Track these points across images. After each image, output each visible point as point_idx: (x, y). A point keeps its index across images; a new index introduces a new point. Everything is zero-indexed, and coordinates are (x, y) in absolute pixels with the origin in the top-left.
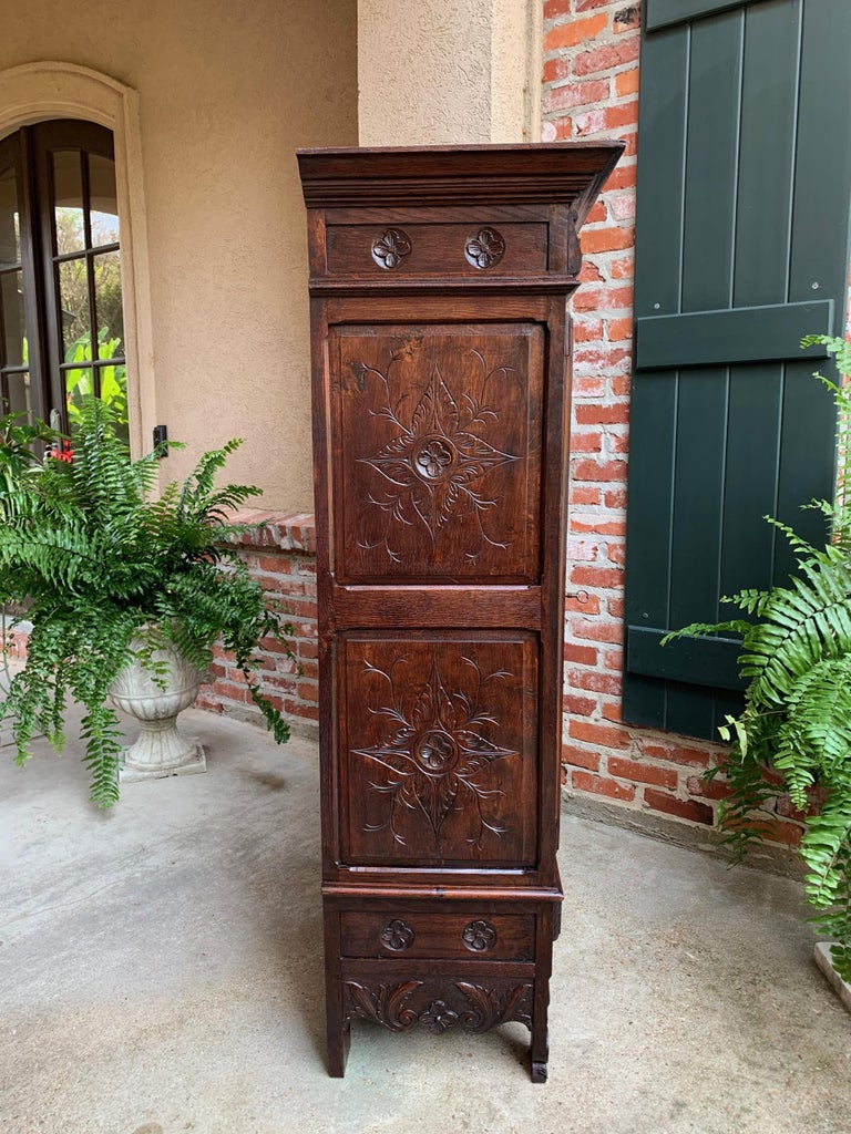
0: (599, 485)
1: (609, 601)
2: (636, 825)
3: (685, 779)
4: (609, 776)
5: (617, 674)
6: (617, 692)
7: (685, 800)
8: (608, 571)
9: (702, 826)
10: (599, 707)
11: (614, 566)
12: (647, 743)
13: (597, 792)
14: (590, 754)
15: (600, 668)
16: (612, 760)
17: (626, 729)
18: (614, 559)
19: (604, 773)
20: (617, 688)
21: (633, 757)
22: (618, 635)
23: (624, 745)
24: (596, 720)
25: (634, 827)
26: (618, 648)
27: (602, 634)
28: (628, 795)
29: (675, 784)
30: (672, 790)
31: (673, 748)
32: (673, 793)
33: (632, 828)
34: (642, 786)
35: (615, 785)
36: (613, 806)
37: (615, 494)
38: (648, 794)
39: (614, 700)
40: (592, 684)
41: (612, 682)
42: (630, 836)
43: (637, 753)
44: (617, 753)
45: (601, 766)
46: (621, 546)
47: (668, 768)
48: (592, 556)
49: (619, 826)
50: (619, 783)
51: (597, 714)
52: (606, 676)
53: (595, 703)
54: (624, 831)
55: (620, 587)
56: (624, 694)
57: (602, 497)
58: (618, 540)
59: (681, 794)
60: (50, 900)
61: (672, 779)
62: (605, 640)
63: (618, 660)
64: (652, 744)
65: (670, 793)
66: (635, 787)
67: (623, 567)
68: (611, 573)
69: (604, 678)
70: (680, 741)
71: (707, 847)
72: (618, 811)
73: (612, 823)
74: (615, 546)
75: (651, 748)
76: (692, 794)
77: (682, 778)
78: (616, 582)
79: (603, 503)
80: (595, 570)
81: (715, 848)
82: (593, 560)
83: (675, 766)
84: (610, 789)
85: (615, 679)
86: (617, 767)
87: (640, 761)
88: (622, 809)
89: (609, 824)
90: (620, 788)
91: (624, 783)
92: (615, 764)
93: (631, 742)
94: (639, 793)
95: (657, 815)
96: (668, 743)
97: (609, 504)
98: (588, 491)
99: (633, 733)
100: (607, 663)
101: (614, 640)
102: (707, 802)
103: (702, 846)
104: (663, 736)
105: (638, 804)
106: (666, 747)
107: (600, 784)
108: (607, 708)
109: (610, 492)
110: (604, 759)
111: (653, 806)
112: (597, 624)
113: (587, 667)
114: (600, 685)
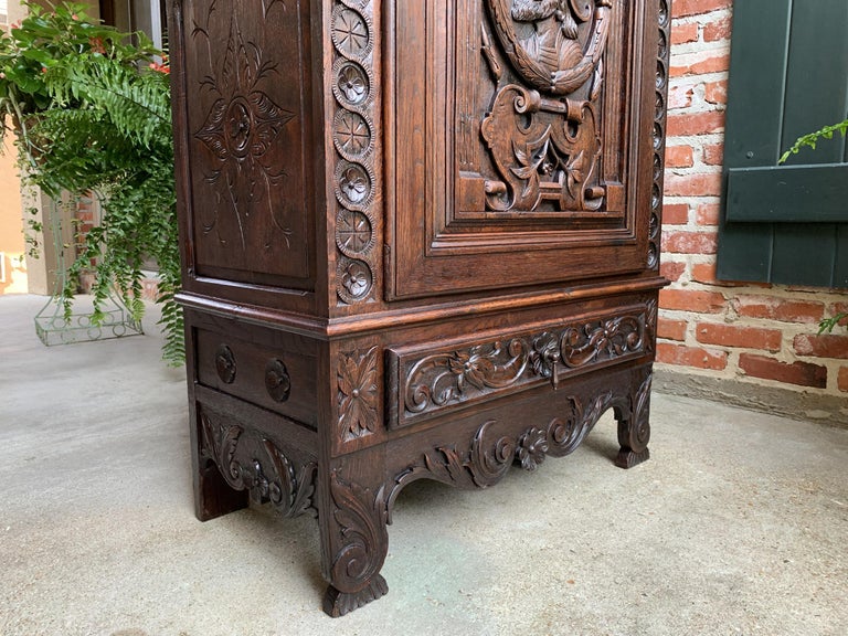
0: (697, 18)
1: (705, 147)
2: (729, 396)
3: (791, 338)
4: (697, 345)
5: (712, 229)
6: (710, 250)
7: (790, 361)
8: (704, 115)
9: (811, 390)
10: (688, 270)
11: (712, 107)
12: (745, 302)
13: (682, 363)
14: (675, 323)
15: (691, 226)
16: (701, 326)
17: (720, 290)
18: (713, 100)
19: (691, 341)
20: (710, 245)
21: (726, 320)
22: (714, 184)
23: (716, 308)
24: (684, 285)
25: (725, 398)
26: (714, 200)
27: (696, 188)
28: (720, 364)
29: (778, 345)
30: (775, 352)
31: (777, 304)
32: (776, 356)
33: (723, 399)
34: (736, 352)
35: (704, 353)
36: (700, 377)
37: (715, 24)
38: (744, 361)
39: (706, 259)
40: (681, 245)
41: (705, 239)
42: (720, 407)
43: (732, 315)
44: (706, 318)
45: (688, 334)
46: (721, 84)
47: (771, 328)
48: (687, 101)
49: (707, 398)
50: (709, 351)
51: (685, 277)
52: (698, 234)
53: (684, 265)
54: (713, 404)
55: (718, 130)
56: (717, 251)
57: (701, 32)
58: (718, 77)
59: (786, 355)
60: (101, 429)
61: (775, 340)
62: (699, 194)
63: (713, 213)
64: (752, 302)
65: (772, 356)
66: (728, 353)
67: (723, 107)
68: (708, 116)
69: (695, 236)
70: (786, 295)
71: (818, 414)
72: (706, 382)
73: (699, 395)
74: (714, 84)
75: (749, 307)
76: (800, 354)
77: (787, 337)
78: (713, 125)
79: (701, 38)
80: (689, 117)
81: (827, 414)
82: (688, 106)
83: (779, 325)
84: (698, 359)
85: (709, 236)
86: (707, 334)
87: (735, 324)
88: (711, 379)
89: (695, 397)
90: (709, 356)
91: (714, 350)
92: (705, 330)
93: (725, 304)
94: (733, 360)
95: (752, 382)
96: (771, 299)
97: (708, 38)
98: (683, 29)
99: (727, 293)
100: (700, 218)
101: (709, 192)
102: (818, 361)
103: (810, 413)
104: (766, 291)
105: (731, 372)
106: (768, 304)
107: (686, 355)
108: (697, 269)
109: (711, 23)
110: (692, 326)
111: (749, 373)
112: (689, 178)
113: (676, 227)
114: (690, 245)
